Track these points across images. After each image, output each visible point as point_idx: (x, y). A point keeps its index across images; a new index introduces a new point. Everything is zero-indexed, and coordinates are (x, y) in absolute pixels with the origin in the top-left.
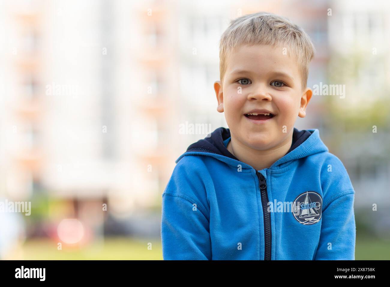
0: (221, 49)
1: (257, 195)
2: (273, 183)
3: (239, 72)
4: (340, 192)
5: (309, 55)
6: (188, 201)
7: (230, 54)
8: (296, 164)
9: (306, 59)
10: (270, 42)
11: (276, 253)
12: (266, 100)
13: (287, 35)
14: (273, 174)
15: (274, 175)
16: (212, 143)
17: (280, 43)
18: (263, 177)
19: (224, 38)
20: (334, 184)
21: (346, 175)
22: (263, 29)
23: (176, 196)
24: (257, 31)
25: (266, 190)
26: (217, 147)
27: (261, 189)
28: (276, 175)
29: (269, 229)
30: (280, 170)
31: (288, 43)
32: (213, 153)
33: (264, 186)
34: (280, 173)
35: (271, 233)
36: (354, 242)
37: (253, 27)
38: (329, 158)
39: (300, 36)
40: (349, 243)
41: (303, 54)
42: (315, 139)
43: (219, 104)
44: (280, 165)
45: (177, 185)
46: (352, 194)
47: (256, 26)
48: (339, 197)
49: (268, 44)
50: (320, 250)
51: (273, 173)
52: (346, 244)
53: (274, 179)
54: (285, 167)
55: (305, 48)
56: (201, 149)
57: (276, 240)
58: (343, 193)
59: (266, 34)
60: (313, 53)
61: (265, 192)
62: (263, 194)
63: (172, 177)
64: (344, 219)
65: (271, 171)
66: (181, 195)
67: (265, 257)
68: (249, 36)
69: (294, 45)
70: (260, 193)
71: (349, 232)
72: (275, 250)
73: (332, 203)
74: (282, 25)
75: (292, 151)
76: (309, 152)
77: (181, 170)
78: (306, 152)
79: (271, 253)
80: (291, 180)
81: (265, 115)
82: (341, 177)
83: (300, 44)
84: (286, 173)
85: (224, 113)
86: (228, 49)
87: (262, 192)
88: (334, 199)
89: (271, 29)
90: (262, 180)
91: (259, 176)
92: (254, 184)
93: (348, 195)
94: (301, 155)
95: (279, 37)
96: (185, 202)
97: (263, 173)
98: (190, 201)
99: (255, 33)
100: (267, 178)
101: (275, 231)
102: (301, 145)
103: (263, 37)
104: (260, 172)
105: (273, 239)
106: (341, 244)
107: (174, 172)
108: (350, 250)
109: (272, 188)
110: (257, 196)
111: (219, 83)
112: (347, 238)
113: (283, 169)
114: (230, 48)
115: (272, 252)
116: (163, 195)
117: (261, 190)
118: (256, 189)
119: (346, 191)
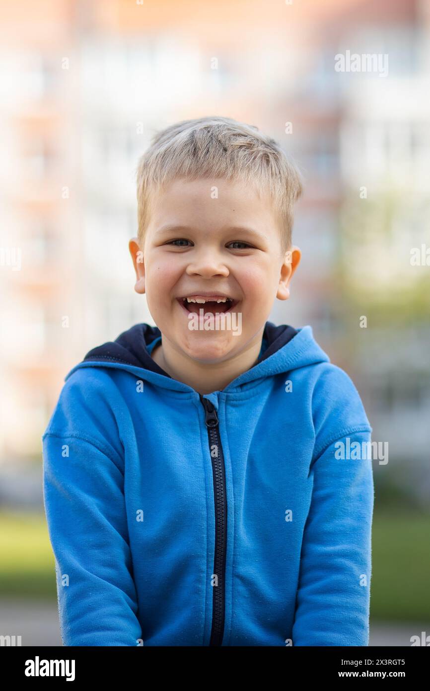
0: (140, 186)
1: (201, 437)
2: (230, 417)
3: (171, 230)
4: (344, 429)
5: (294, 191)
6: (88, 442)
7: (155, 194)
8: (269, 384)
9: (288, 199)
10: (224, 174)
11: (235, 536)
12: (219, 276)
13: (254, 159)
14: (231, 400)
15: (232, 402)
16: (125, 347)
17: (242, 175)
18: (213, 406)
19: (144, 166)
20: (334, 415)
21: (356, 399)
22: (212, 150)
23: (68, 437)
24: (201, 154)
25: (217, 428)
26: (136, 355)
27: (208, 427)
28: (235, 402)
29: (223, 496)
30: (243, 393)
31: (256, 174)
32: (126, 363)
33: (214, 422)
34: (242, 400)
35: (226, 502)
36: (370, 516)
37: (193, 148)
38: (327, 372)
39: (276, 159)
40: (361, 518)
41: (283, 191)
42: (305, 340)
43: (138, 279)
44: (241, 386)
45: (68, 416)
46: (366, 433)
47: (199, 144)
48: (342, 437)
49: (220, 177)
50: (310, 529)
51: (230, 398)
52: (355, 520)
53: (230, 409)
54: (251, 388)
55: (287, 180)
56: (106, 358)
57: (235, 515)
58: (349, 429)
59: (216, 159)
60: (299, 186)
61: (215, 433)
62: (212, 435)
63: (59, 405)
64: (351, 475)
65: (227, 396)
66: (75, 433)
67: (215, 544)
68: (188, 163)
69: (267, 176)
70: (207, 434)
71: (362, 498)
72: (233, 533)
73: (329, 447)
74: (245, 142)
75: (263, 362)
76: (293, 363)
77: (73, 391)
78: (288, 364)
79: (226, 538)
80: (261, 411)
81: (218, 302)
82: (347, 403)
83: (278, 173)
84: (253, 399)
85: (145, 295)
86: (151, 186)
87: (211, 431)
88: (333, 439)
89: (225, 150)
90: (210, 412)
91: (205, 403)
92: (198, 417)
93: (357, 434)
94: (278, 369)
95: (240, 163)
96: (83, 445)
97: (213, 398)
98: (93, 442)
99: (197, 158)
100: (219, 407)
101: (233, 499)
102: (279, 350)
103: (212, 165)
104: (208, 398)
105: (229, 513)
106: (346, 518)
107: (61, 397)
108: (362, 531)
109: (227, 425)
110: (201, 440)
111: (137, 242)
112: (358, 508)
113: (247, 392)
114: (155, 183)
115: (228, 536)
116: (44, 438)
117: (209, 429)
118: (200, 427)
119: (355, 427)
